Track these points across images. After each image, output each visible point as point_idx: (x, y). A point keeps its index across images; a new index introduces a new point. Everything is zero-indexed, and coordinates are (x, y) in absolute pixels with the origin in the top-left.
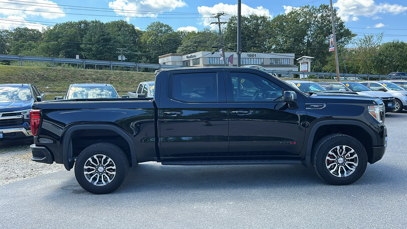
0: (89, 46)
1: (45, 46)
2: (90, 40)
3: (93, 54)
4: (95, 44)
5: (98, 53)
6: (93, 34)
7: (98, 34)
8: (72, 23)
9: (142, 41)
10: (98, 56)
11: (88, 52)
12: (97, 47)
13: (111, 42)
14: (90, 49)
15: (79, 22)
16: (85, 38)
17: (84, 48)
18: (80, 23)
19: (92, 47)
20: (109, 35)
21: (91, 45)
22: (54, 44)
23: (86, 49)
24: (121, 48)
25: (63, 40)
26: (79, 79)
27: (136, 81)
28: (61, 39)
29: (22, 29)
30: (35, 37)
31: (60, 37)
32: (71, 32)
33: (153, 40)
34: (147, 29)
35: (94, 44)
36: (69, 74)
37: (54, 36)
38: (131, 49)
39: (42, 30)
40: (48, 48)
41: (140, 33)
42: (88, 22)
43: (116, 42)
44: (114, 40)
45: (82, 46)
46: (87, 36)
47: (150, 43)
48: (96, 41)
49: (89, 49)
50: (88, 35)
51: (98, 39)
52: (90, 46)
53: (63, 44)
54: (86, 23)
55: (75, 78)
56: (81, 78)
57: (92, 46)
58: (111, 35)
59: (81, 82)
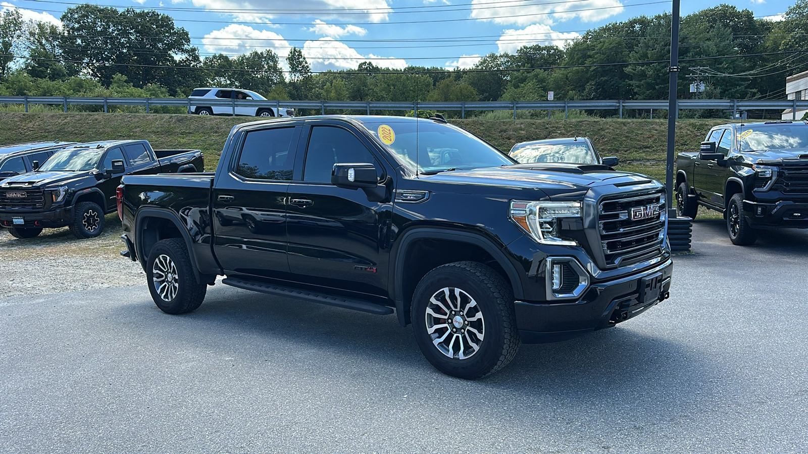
0: (640, 68)
1: (560, 76)
2: (645, 56)
3: (648, 84)
4: (653, 63)
5: (658, 81)
6: (651, 43)
7: (661, 42)
8: (618, 24)
9: (767, 45)
10: (657, 87)
11: (638, 81)
12: (656, 70)
13: (687, 57)
14: (643, 75)
15: (630, 22)
16: (636, 52)
17: (631, 72)
18: (632, 23)
19: (647, 69)
20: (686, 40)
21: (645, 66)
22: (578, 72)
23: (634, 74)
24: (699, 67)
25: (595, 60)
26: (495, 139)
27: (606, 139)
28: (591, 59)
29: (530, 48)
30: (550, 60)
31: (590, 56)
32: (610, 44)
33: (797, 40)
34: (787, 15)
35: (651, 63)
36: (481, 130)
37: (580, 55)
38: (735, 65)
39: (564, 47)
40: (567, 79)
41: (766, 27)
42: (649, 18)
43: (699, 54)
44: (695, 50)
45: (628, 70)
46: (640, 49)
47: (788, 46)
48: (656, 56)
49: (640, 75)
50: (641, 47)
51: (661, 52)
52: (643, 68)
53: (593, 68)
54: (643, 22)
55: (489, 136)
56: (499, 136)
57: (647, 67)
58: (689, 41)
59: (496, 144)
